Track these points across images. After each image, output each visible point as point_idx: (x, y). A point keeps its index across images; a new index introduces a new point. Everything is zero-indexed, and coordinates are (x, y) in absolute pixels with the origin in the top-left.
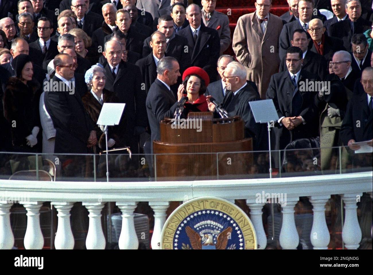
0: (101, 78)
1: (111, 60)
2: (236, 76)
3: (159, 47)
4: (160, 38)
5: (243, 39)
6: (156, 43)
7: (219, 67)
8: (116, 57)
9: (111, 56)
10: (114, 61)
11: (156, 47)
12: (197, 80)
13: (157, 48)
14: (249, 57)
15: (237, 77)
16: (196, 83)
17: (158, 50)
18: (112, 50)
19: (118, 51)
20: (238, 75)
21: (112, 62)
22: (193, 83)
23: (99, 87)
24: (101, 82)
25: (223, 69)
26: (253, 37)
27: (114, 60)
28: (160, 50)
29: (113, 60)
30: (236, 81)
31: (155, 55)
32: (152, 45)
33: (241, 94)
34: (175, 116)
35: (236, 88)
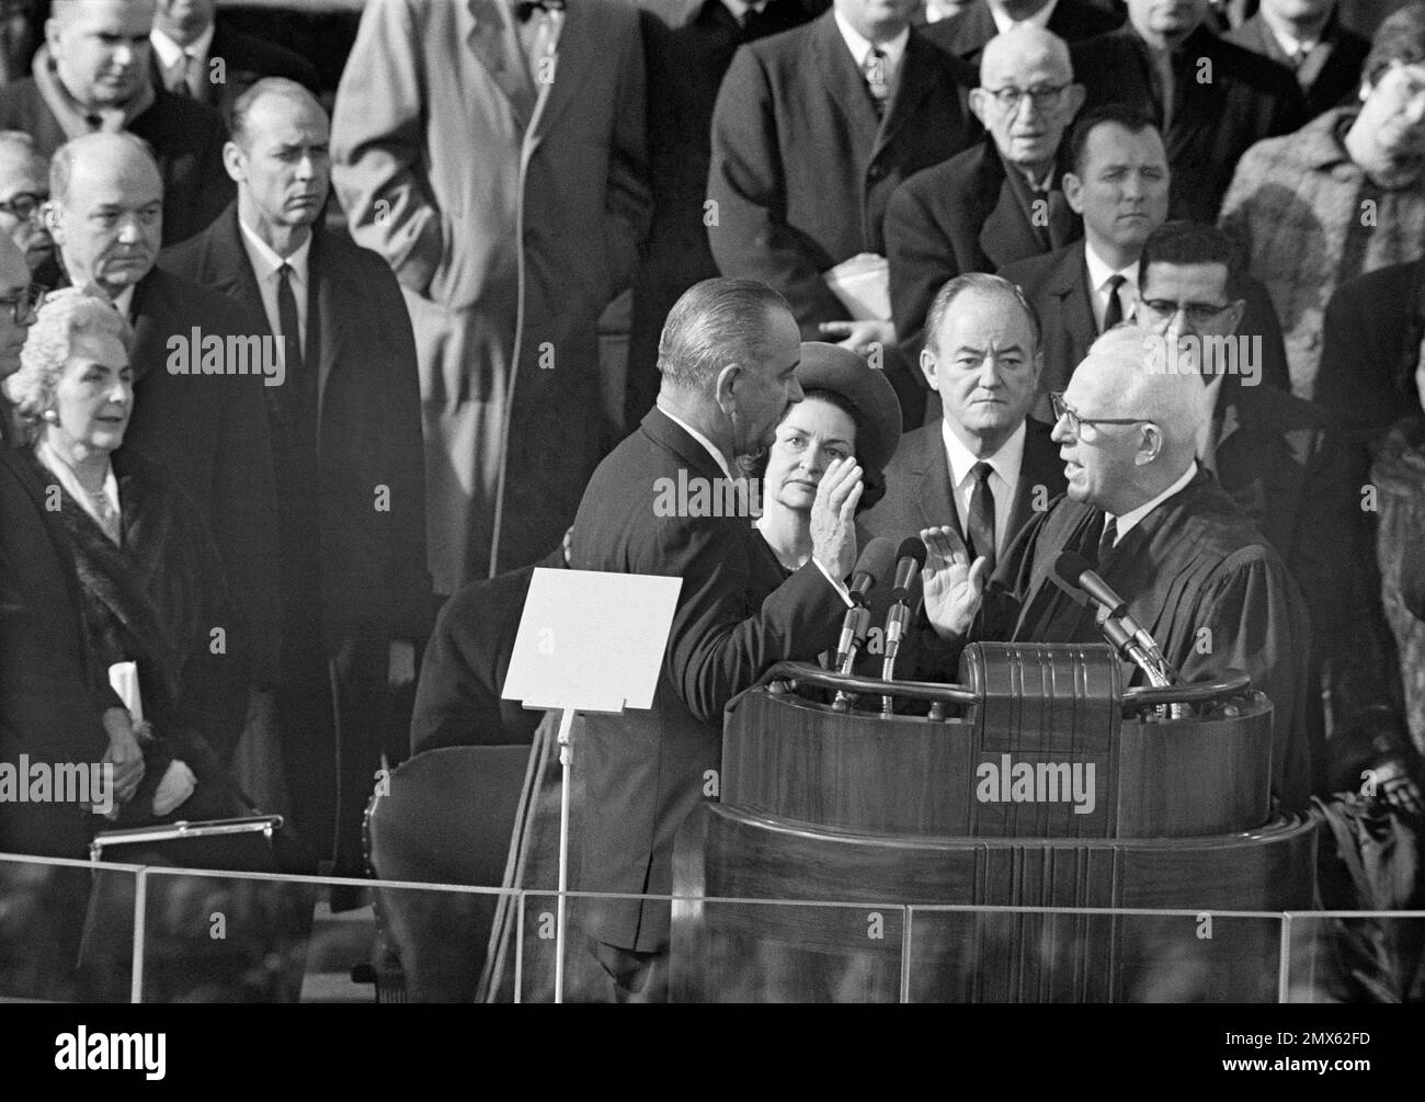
0: (115, 374)
1: (102, 256)
2: (1143, 415)
3: (291, 180)
4: (301, 126)
5: (403, 117)
6: (275, 156)
7: (936, 350)
8: (133, 245)
9: (102, 233)
10: (118, 263)
11: (272, 180)
12: (838, 429)
13: (280, 185)
14: (440, 230)
15: (1149, 426)
16: (835, 446)
17: (280, 198)
18: (113, 197)
19: (148, 205)
20: (1157, 413)
21: (105, 270)
22: (813, 445)
23: (104, 430)
24: (118, 403)
25: (968, 361)
26: (470, 107)
27: (114, 258)
28: (298, 202)
29: (107, 263)
30: (1141, 449)
31: (257, 231)
32: (236, 162)
33: (1163, 530)
34: (844, 656)
35: (1135, 489)
